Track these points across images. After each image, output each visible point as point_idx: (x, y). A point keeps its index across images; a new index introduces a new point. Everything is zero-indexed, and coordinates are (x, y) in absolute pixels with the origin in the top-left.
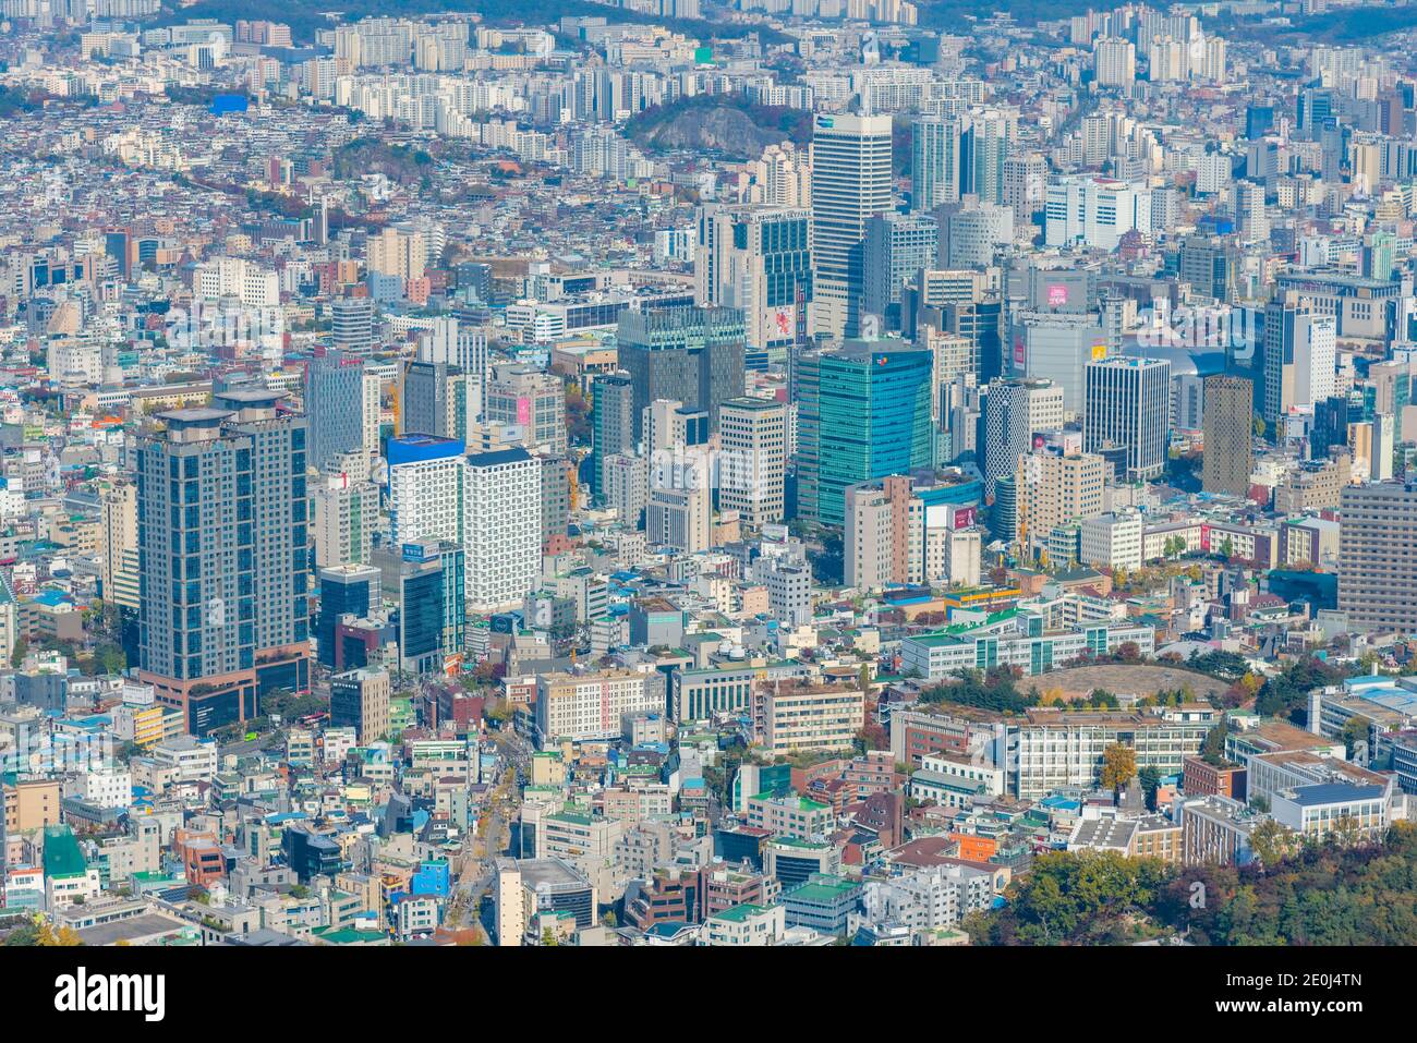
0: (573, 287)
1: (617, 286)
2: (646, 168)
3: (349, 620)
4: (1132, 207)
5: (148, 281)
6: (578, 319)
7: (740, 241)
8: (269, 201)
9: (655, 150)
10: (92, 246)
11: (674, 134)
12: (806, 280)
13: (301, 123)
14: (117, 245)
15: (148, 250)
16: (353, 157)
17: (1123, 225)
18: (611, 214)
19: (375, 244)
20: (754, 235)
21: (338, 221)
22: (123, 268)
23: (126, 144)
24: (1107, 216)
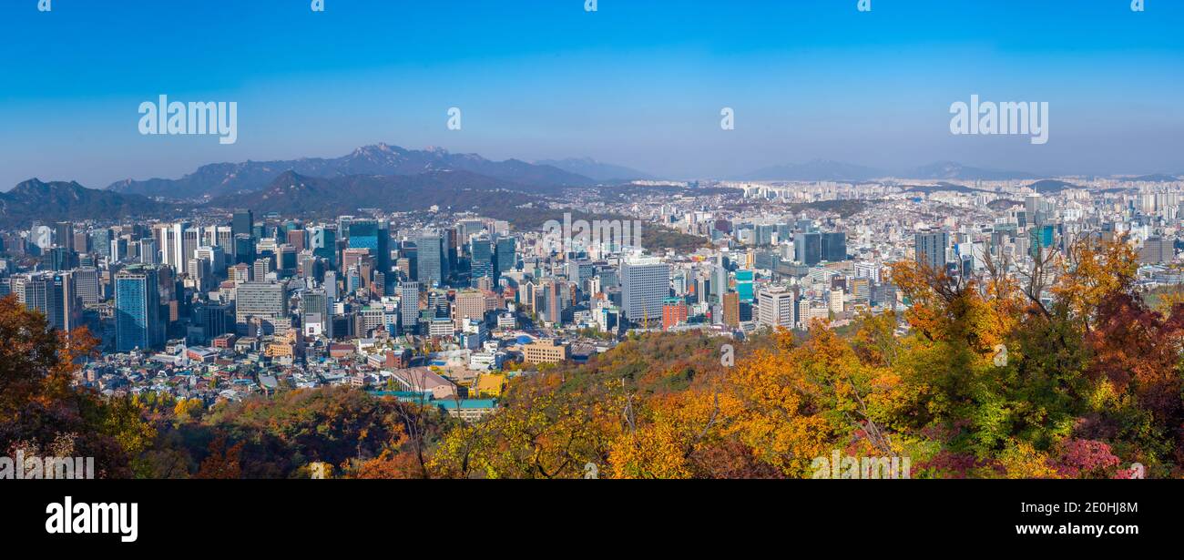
0: (982, 226)
1: (990, 226)
2: (991, 211)
3: (953, 270)
4: (1079, 214)
5: (906, 227)
6: (984, 231)
7: (1013, 215)
8: (926, 215)
9: (992, 209)
10: (895, 222)
11: (996, 206)
12: (1025, 222)
13: (930, 203)
14: (899, 221)
15: (905, 223)
16: (938, 209)
17: (1078, 216)
18: (986, 217)
19: (946, 220)
20: (1016, 214)
21: (938, 218)
22: (900, 225)
23: (900, 206)
24: (1075, 215)
